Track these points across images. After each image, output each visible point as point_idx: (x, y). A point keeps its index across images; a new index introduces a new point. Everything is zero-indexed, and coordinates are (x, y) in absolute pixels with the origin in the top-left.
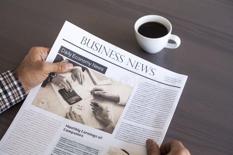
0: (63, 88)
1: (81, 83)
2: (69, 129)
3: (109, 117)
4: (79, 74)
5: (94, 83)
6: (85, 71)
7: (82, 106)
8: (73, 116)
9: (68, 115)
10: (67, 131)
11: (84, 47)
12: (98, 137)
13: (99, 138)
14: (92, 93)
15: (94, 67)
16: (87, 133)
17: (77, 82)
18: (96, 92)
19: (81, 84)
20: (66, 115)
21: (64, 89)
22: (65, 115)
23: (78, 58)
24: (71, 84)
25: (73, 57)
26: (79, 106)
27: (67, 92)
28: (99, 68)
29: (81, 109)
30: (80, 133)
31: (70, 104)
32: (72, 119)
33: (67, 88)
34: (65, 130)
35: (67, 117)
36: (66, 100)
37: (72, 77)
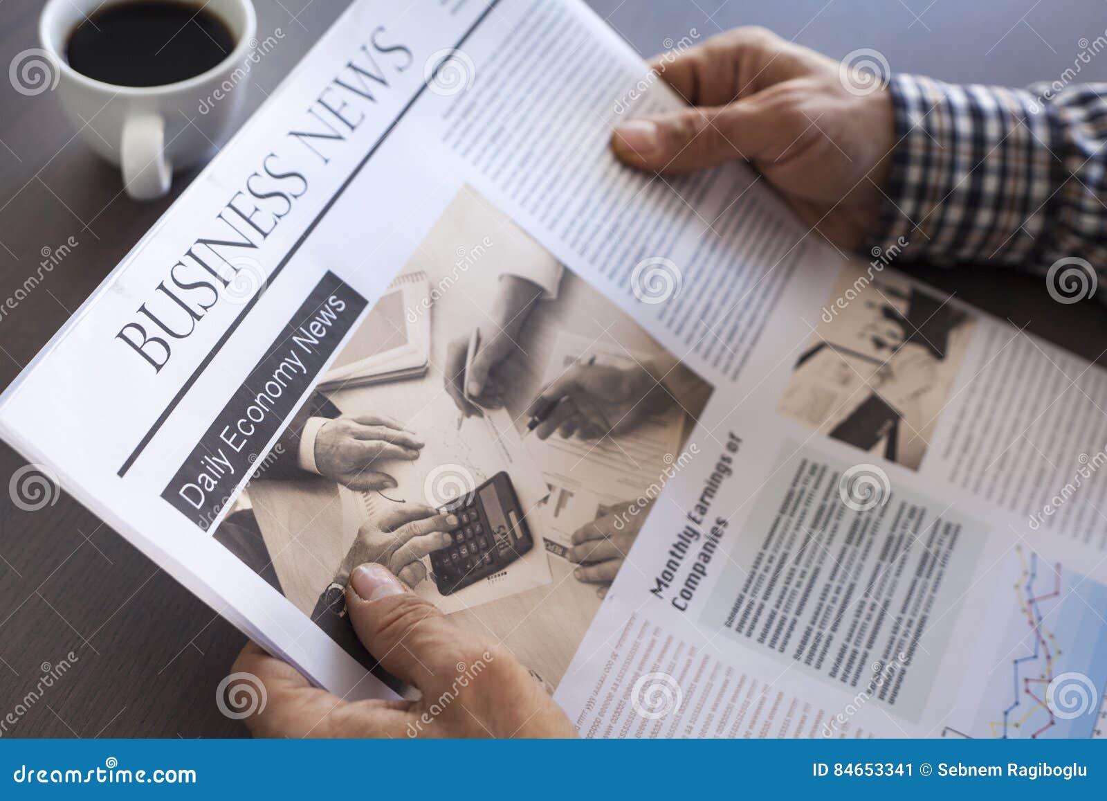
0: (426, 560)
1: (410, 449)
2: (678, 583)
3: (623, 365)
4: (349, 441)
5: (417, 374)
6: (336, 400)
7: (550, 487)
8: (597, 547)
9: (592, 571)
10: (687, 594)
11: (187, 356)
12: (728, 454)
13: (732, 447)
14: (471, 407)
15: (316, 342)
16: (707, 499)
17: (400, 471)
18: (472, 387)
19: (417, 447)
20: (587, 581)
21: (436, 556)
22: (591, 590)
23: (250, 422)
24: (411, 506)
25: (236, 443)
26: (545, 499)
27: (456, 546)
28: (327, 317)
29: (564, 496)
30: (704, 529)
31: (525, 545)
32: (616, 557)
33: (432, 540)
34: (681, 602)
35: (605, 583)
36: (498, 564)
37: (365, 489)
